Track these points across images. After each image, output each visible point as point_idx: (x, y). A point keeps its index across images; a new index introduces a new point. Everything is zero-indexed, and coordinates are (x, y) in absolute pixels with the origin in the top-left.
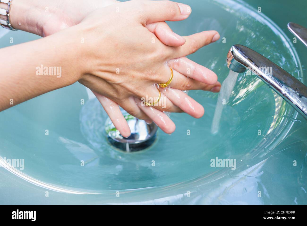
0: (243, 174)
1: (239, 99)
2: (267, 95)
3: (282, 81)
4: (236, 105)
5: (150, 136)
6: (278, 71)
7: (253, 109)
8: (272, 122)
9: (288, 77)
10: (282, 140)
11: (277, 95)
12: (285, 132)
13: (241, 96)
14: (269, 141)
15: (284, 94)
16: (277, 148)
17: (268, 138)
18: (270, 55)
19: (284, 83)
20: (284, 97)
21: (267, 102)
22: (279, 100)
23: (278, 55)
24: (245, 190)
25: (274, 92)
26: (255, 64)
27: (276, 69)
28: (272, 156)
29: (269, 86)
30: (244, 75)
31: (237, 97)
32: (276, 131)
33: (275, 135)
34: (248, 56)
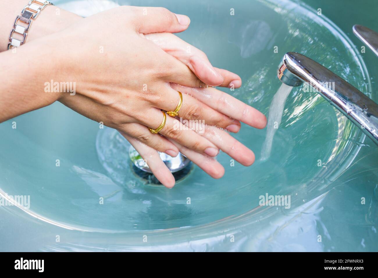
0: (299, 211)
1: (293, 119)
2: (327, 113)
3: (346, 96)
4: (290, 126)
5: (184, 165)
6: (341, 84)
7: (311, 131)
8: (334, 147)
9: (353, 92)
10: (346, 168)
11: (341, 113)
12: (350, 158)
13: (296, 115)
14: (330, 170)
15: (348, 113)
16: (340, 178)
17: (329, 166)
18: (332, 65)
19: (349, 99)
20: (348, 116)
21: (328, 123)
22: (343, 120)
23: (341, 65)
24: (301, 230)
25: (336, 110)
26: (313, 76)
27: (339, 82)
28: (334, 189)
29: (330, 102)
30: (300, 90)
31: (292, 116)
32: (339, 157)
33: (337, 163)
34: (304, 66)
